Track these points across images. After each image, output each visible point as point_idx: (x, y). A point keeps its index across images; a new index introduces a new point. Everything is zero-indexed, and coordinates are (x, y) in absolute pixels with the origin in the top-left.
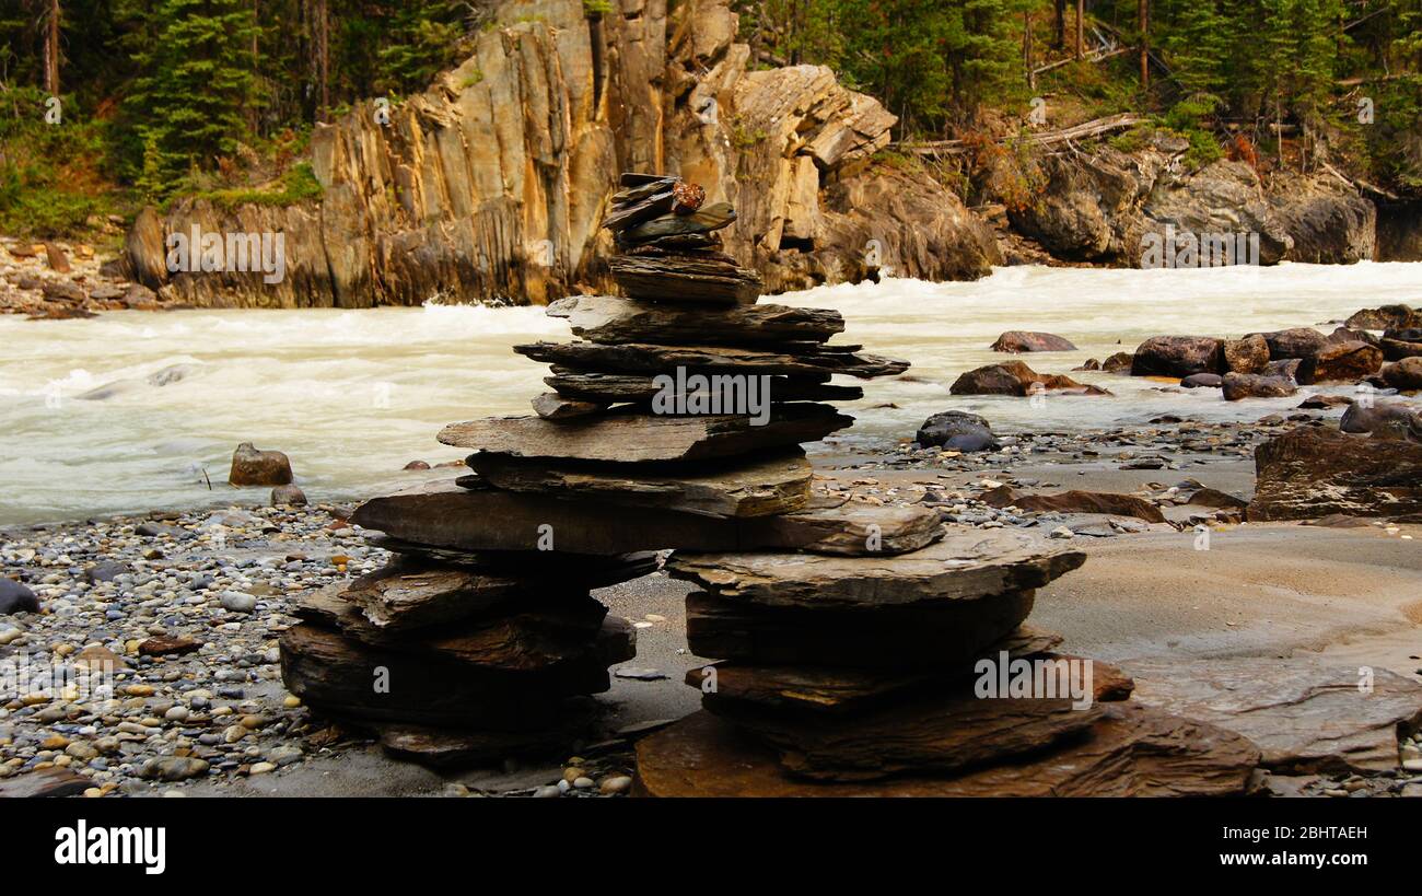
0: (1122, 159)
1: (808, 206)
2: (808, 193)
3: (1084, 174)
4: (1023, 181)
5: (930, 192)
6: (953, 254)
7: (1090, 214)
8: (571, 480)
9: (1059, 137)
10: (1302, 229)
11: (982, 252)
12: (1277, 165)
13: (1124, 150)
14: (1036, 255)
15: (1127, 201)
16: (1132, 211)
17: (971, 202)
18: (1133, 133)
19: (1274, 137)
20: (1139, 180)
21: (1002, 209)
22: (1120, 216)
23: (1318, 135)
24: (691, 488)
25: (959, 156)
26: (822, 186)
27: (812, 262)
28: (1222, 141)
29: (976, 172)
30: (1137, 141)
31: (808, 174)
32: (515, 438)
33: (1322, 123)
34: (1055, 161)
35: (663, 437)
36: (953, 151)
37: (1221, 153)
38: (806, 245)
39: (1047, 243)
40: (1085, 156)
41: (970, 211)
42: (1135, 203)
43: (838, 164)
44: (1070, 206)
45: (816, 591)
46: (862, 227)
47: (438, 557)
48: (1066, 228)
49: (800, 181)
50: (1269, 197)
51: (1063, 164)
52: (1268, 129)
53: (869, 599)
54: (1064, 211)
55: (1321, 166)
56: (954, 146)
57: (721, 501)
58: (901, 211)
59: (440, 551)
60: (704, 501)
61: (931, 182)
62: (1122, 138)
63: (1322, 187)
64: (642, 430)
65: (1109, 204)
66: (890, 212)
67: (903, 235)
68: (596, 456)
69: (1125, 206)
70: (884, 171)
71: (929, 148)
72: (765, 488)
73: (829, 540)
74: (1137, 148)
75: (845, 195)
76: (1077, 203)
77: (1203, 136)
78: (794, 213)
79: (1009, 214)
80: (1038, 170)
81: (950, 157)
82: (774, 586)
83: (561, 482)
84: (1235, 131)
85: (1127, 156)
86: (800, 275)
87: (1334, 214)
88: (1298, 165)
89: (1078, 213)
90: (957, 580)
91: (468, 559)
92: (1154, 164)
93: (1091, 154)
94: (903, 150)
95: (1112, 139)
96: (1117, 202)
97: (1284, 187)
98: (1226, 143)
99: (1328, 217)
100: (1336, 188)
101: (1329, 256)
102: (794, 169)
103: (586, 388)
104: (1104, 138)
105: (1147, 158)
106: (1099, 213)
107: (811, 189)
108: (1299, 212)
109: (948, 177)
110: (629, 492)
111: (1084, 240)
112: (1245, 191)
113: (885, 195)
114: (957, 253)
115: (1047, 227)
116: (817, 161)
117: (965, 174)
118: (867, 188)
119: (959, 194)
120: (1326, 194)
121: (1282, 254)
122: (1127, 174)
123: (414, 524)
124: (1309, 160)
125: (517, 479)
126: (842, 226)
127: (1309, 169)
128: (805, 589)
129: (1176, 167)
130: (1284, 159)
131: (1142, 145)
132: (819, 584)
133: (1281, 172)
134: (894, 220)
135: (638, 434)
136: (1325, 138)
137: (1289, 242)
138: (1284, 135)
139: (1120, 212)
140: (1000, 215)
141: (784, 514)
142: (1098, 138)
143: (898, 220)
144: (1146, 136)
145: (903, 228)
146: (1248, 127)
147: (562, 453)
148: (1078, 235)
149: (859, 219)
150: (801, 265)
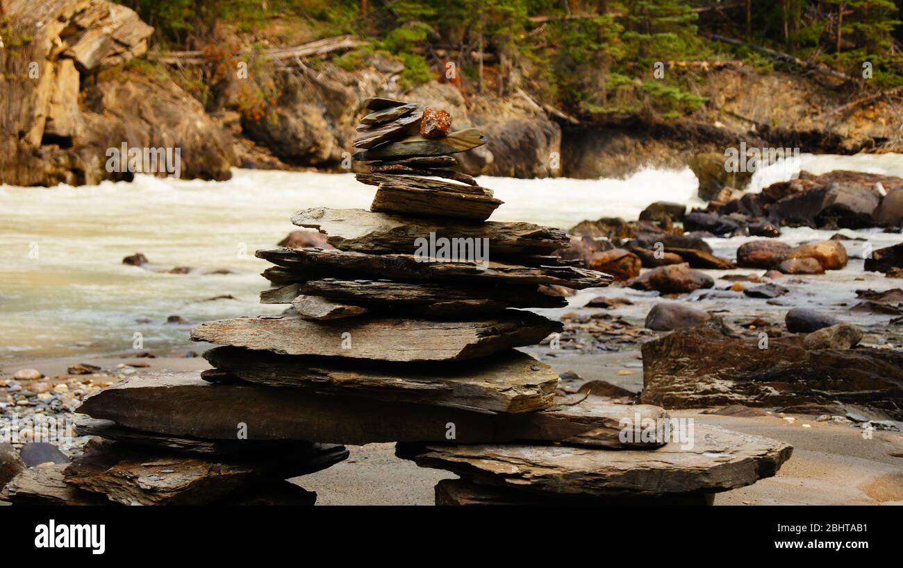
0: (345, 76)
1: (69, 106)
2: (68, 94)
3: (310, 88)
4: (259, 91)
5: (175, 98)
6: (197, 156)
7: (316, 125)
8: (339, 376)
9: (289, 54)
10: (499, 145)
11: (223, 154)
12: (478, 89)
13: (347, 68)
14: (266, 159)
15: (349, 114)
16: (353, 124)
17: (210, 108)
18: (355, 54)
19: (476, 63)
20: (360, 96)
21: (235, 116)
22: (342, 128)
23: (514, 64)
24: (459, 386)
25: (199, 66)
26: (81, 89)
27: (72, 158)
28: (432, 65)
29: (214, 82)
30: (359, 61)
31: (69, 78)
32: (279, 337)
33: (517, 54)
34: (285, 75)
35: (434, 340)
36: (195, 62)
37: (431, 76)
38: (65, 142)
39: (276, 149)
40: (312, 72)
41: (211, 117)
42: (355, 116)
43: (97, 69)
44: (298, 117)
45: (606, 481)
46: (117, 127)
47: (175, 446)
48: (294, 137)
49: (62, 82)
50: (471, 117)
51: (293, 79)
52: (470, 57)
53: (653, 488)
54: (293, 121)
55: (515, 91)
56: (196, 57)
57: (491, 398)
58: (150, 115)
59: (176, 440)
60: (474, 398)
61: (176, 89)
62: (345, 58)
63: (516, 110)
64: (410, 333)
65: (332, 116)
66: (140, 114)
67: (152, 136)
68: (365, 356)
69: (347, 119)
70: (132, 76)
71: (174, 57)
72: (528, 387)
73: (591, 434)
74: (358, 67)
75: (100, 98)
76: (304, 114)
77: (416, 59)
78: (56, 112)
79: (243, 122)
80: (271, 83)
81: (191, 67)
82: (565, 476)
83: (327, 379)
84: (443, 57)
85: (349, 74)
86: (61, 170)
87: (527, 135)
88: (496, 90)
89: (305, 124)
90: (728, 471)
91: (207, 448)
92: (374, 83)
93: (317, 71)
94: (150, 58)
95: (336, 59)
96: (339, 115)
97: (484, 108)
98: (436, 67)
99: (521, 136)
100: (528, 111)
101: (521, 171)
102: (56, 71)
103: (359, 293)
104: (330, 57)
105: (367, 78)
106: (324, 124)
107: (71, 90)
108: (496, 131)
109: (191, 85)
110: (399, 390)
111: (310, 148)
112: (452, 110)
113: (135, 99)
114: (201, 155)
115: (276, 134)
116: (78, 65)
117: (204, 82)
118: (118, 92)
119: (200, 100)
120: (519, 116)
121: (482, 167)
122: (350, 91)
123: (150, 414)
124: (505, 86)
125: (273, 375)
126: (100, 126)
127: (506, 94)
128: (595, 478)
129: (393, 86)
130: (485, 83)
131: (363, 65)
132: (609, 474)
133: (481, 95)
134: (144, 123)
135: (406, 336)
136: (519, 67)
137: (489, 157)
138: (486, 63)
139: (342, 124)
140: (234, 122)
141: (543, 410)
142: (324, 57)
143: (147, 122)
144: (366, 57)
145: (152, 130)
146: (454, 54)
147: (330, 352)
148: (305, 143)
149: (114, 120)
150: (63, 160)
